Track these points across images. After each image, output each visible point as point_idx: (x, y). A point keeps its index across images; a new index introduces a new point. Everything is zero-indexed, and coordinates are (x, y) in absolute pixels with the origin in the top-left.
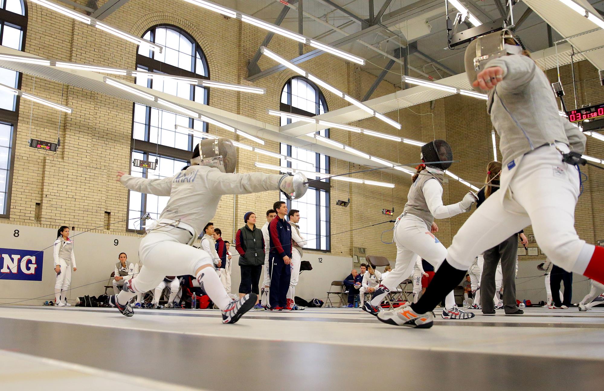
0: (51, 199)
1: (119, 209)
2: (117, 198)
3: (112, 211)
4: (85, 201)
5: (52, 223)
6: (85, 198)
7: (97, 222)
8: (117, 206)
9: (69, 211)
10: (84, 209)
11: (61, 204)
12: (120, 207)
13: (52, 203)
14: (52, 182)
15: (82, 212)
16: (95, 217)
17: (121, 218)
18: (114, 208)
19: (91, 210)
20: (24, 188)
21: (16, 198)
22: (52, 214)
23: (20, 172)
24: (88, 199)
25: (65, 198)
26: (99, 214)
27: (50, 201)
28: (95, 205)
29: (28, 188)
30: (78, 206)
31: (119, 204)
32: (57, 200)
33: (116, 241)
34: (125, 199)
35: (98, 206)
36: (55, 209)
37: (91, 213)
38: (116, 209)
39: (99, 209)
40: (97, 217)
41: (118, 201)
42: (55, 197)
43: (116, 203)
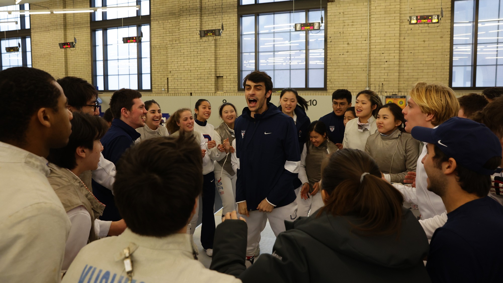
0: (173, 74)
1: (230, 72)
2: (228, 63)
3: (224, 75)
4: (199, 71)
5: (176, 92)
6: (197, 69)
7: (209, 87)
8: (229, 70)
9: (187, 80)
10: (198, 78)
11: (181, 76)
12: (231, 70)
13: (174, 76)
14: (173, 61)
15: (196, 80)
16: (207, 82)
17: (233, 79)
18: (226, 72)
19: (203, 78)
20: (159, 68)
21: (155, 77)
22: (175, 85)
23: (156, 58)
24: (200, 68)
25: (183, 72)
26: (210, 80)
27: (173, 75)
28: (206, 73)
29: (162, 68)
30: (193, 76)
31: (230, 68)
32: (177, 74)
33: (225, 101)
34: (235, 63)
35: (209, 73)
36: (177, 81)
37: (203, 80)
38: (228, 72)
39: (210, 75)
40: (209, 82)
41: (229, 65)
42: (176, 72)
43: (228, 68)
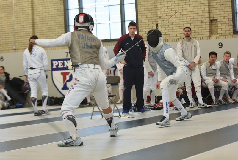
0: (164, 20)
1: (225, 15)
2: (222, 6)
3: (218, 18)
4: (191, 15)
5: (167, 38)
6: (190, 13)
7: (203, 31)
8: (223, 13)
9: (180, 26)
10: (191, 22)
11: (172, 21)
12: (225, 13)
13: (165, 22)
14: (163, 6)
16: (201, 26)
18: (220, 15)
19: (197, 22)
20: (146, 14)
21: (141, 24)
22: (166, 31)
23: (142, 3)
24: (193, 13)
25: (174, 17)
26: (204, 24)
27: (163, 21)
28: (200, 17)
29: (149, 14)
30: (185, 20)
31: (224, 10)
32: (168, 19)
33: (220, 44)
34: (229, 5)
35: (202, 17)
36: (168, 26)
37: (197, 24)
38: (222, 15)
39: (204, 19)
40: (203, 26)
41: (223, 8)
42: (167, 17)
43: (222, 11)
